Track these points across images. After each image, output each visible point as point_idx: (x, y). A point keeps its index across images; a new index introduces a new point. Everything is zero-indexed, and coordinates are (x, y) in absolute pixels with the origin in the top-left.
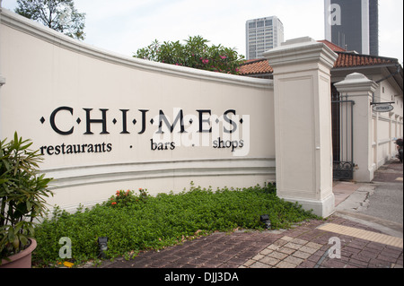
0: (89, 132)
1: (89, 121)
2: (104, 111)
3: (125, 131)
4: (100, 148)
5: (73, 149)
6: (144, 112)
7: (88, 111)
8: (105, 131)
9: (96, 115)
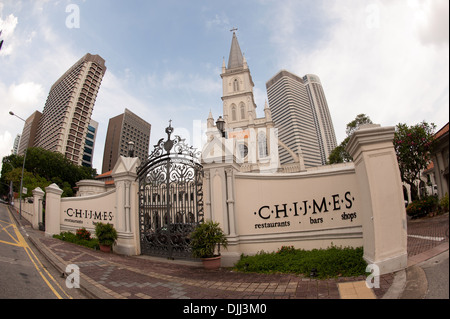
0: (278, 217)
1: (278, 211)
2: (285, 205)
3: (296, 214)
4: (284, 224)
5: (270, 225)
6: (305, 202)
7: (277, 206)
8: (286, 216)
9: (281, 208)
